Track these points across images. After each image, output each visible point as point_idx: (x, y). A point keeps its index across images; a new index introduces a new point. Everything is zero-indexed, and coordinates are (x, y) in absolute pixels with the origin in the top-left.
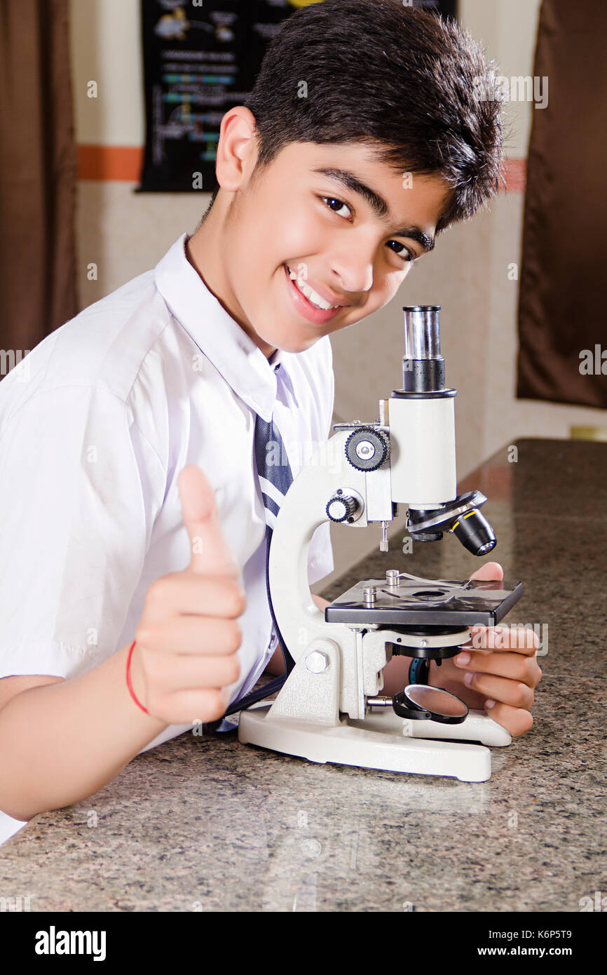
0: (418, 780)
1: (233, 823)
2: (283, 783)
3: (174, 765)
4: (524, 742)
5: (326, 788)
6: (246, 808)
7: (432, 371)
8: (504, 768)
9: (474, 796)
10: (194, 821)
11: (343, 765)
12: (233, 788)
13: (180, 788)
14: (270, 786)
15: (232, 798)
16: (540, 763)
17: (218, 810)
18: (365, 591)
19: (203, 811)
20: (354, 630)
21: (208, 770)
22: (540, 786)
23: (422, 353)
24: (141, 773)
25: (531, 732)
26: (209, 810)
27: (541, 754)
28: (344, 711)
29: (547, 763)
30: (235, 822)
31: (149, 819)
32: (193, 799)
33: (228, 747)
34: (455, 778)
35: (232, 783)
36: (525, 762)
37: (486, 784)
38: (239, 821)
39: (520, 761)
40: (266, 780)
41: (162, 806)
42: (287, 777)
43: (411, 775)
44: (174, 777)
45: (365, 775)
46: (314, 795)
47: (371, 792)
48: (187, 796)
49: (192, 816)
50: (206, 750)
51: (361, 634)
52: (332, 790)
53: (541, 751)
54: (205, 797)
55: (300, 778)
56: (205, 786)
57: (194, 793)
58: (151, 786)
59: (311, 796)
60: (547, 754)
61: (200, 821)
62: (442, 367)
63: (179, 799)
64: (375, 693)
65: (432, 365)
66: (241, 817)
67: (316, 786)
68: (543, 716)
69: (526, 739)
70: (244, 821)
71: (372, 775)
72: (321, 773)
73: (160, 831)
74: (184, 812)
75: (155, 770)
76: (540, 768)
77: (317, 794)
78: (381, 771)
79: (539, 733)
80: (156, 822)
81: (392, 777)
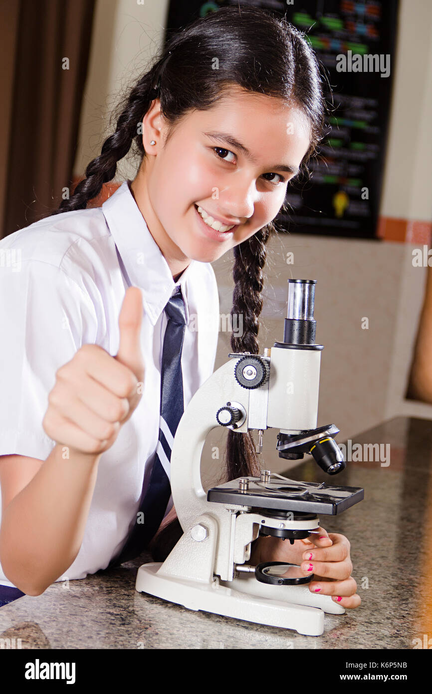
0: (266, 630)
1: (116, 643)
2: (162, 620)
3: (82, 600)
4: (355, 613)
5: (194, 627)
6: (129, 635)
7: (306, 329)
8: (335, 629)
9: (307, 645)
10: (87, 639)
11: (211, 613)
12: (123, 620)
13: (82, 616)
14: (151, 622)
15: (119, 626)
16: (364, 628)
17: (107, 633)
18: (241, 480)
19: (95, 633)
20: (230, 511)
21: (107, 606)
22: (360, 644)
23: (299, 315)
24: (55, 603)
25: (362, 607)
26: (100, 633)
27: (366, 622)
28: (217, 573)
29: (369, 629)
30: (118, 643)
31: (53, 634)
32: (90, 624)
33: (126, 593)
34: (295, 631)
35: (123, 617)
36: (352, 627)
37: (318, 638)
38: (121, 643)
39: (349, 626)
40: (149, 618)
41: (64, 626)
42: (166, 617)
43: (263, 626)
44: (80, 608)
45: (227, 622)
46: (183, 632)
47: (228, 634)
48: (85, 621)
49: (86, 635)
50: (109, 593)
51: (235, 515)
52: (199, 630)
53: (367, 620)
54: (100, 624)
55: (176, 619)
56: (102, 617)
57: (92, 620)
58: (60, 612)
59: (181, 632)
60: (371, 623)
61: (91, 639)
62: (314, 327)
63: (79, 623)
64: (242, 562)
65: (306, 324)
66: (123, 640)
67: (186, 626)
68: (373, 597)
69: (357, 611)
70: (125, 643)
71: (232, 623)
72: (193, 617)
73: (58, 643)
74: (80, 632)
75: (66, 602)
76: (363, 632)
77: (186, 631)
78: (239, 620)
79: (369, 608)
80: (57, 636)
81: (247, 626)
